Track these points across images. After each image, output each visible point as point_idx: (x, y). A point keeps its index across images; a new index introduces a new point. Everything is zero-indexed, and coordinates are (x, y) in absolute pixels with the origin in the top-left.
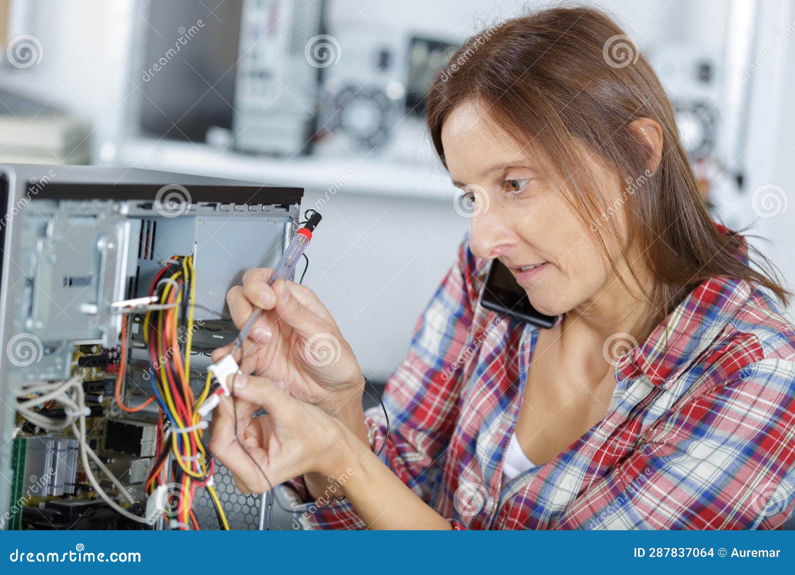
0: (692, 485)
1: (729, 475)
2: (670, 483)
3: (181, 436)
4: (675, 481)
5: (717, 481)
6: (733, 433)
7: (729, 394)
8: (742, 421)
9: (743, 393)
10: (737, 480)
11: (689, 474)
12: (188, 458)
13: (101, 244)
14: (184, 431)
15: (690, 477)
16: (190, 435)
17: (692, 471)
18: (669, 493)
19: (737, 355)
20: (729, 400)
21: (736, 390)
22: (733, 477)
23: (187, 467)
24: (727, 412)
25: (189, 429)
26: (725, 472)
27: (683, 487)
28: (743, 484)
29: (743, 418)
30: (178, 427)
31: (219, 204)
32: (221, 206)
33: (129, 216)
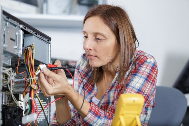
0: (136, 88)
1: (143, 85)
2: (131, 89)
3: (31, 80)
4: (132, 88)
5: (140, 87)
6: (142, 75)
7: (141, 67)
8: (144, 72)
9: (144, 66)
10: (144, 86)
11: (135, 86)
12: (33, 85)
13: (17, 33)
14: (32, 78)
15: (135, 87)
17: (135, 85)
18: (131, 91)
19: (142, 59)
20: (141, 68)
21: (142, 66)
22: (144, 85)
23: (33, 87)
24: (141, 70)
25: (33, 78)
26: (142, 84)
27: (134, 89)
28: (146, 87)
29: (144, 71)
30: (31, 78)
31: (37, 34)
32: (38, 35)
33: (22, 29)
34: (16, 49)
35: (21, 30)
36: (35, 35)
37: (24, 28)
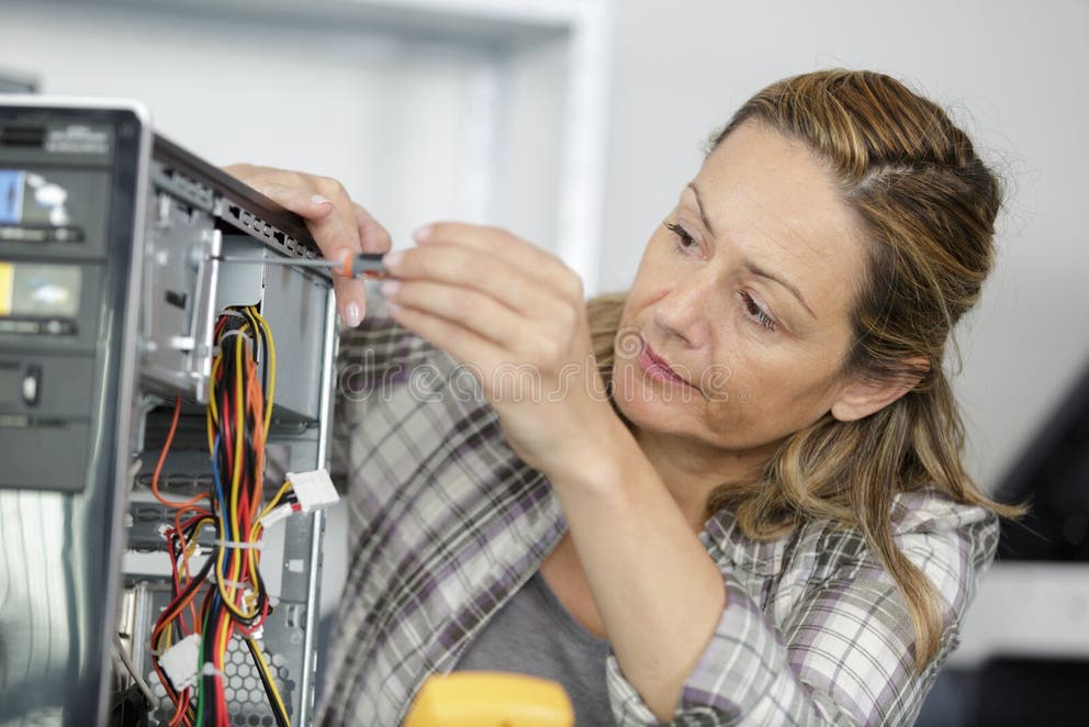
3: (231, 550)
12: (234, 583)
14: (237, 545)
16: (243, 552)
23: (229, 597)
25: (243, 545)
30: (231, 538)
31: (286, 237)
32: (288, 242)
33: (219, 223)
34: (186, 352)
35: (216, 227)
36: (275, 243)
37: (230, 218)
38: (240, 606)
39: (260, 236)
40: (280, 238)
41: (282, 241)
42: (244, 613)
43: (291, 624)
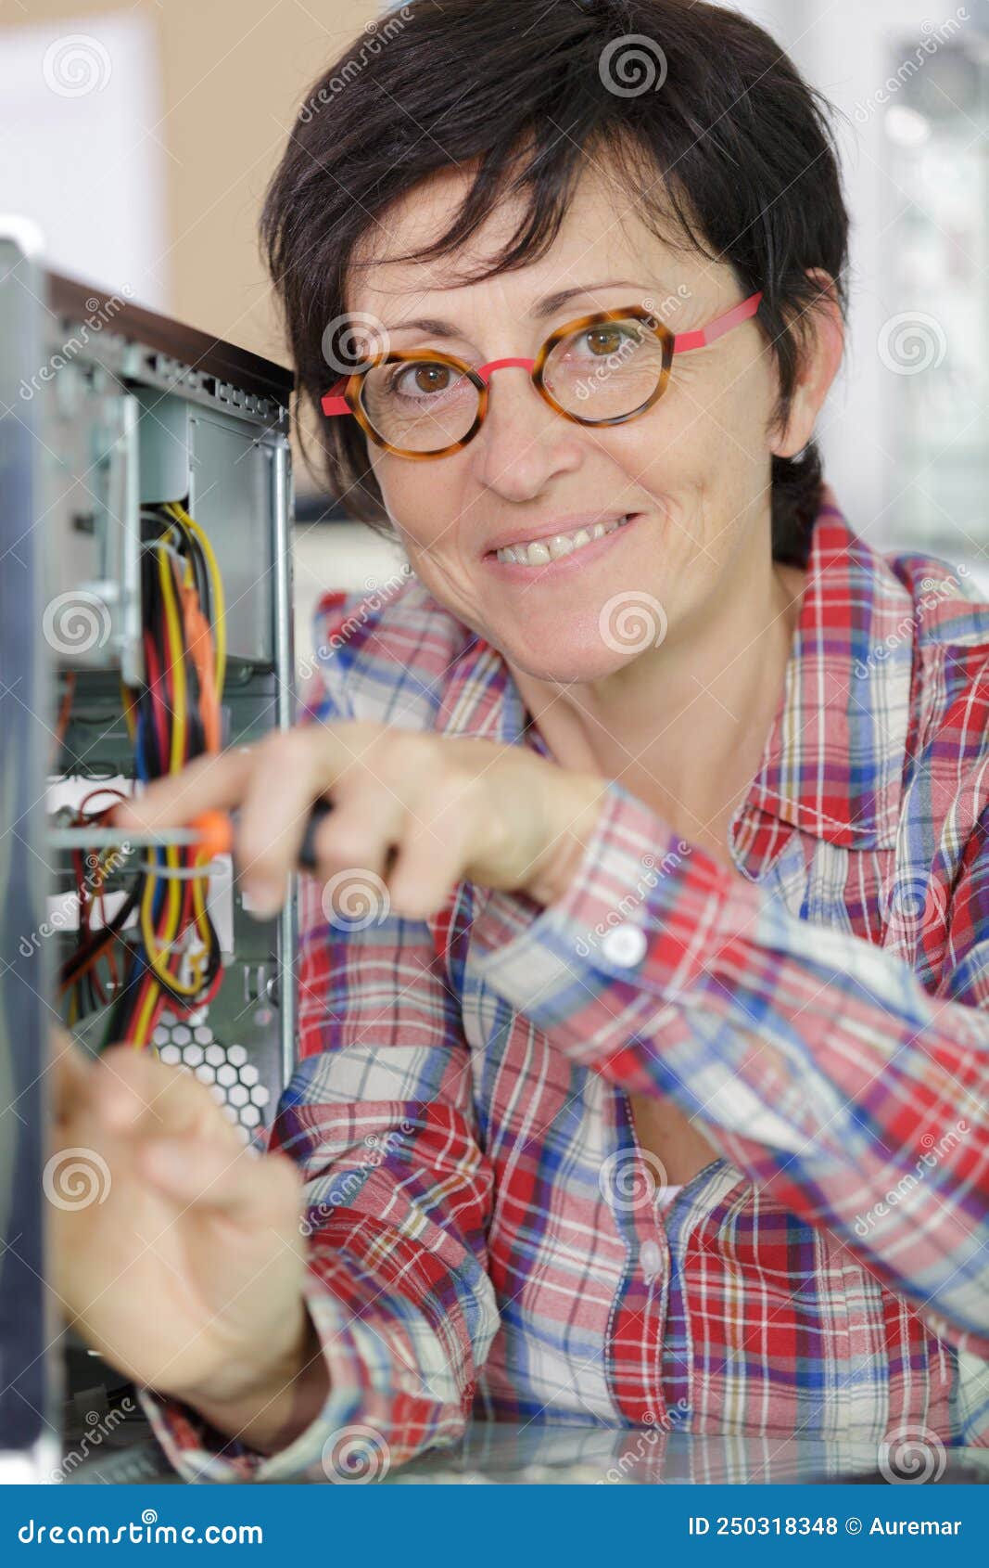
16: (184, 883)
38: (177, 974)
39: (184, 391)
40: (209, 386)
41: (212, 392)
42: (184, 985)
43: (254, 995)
